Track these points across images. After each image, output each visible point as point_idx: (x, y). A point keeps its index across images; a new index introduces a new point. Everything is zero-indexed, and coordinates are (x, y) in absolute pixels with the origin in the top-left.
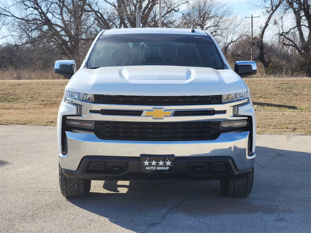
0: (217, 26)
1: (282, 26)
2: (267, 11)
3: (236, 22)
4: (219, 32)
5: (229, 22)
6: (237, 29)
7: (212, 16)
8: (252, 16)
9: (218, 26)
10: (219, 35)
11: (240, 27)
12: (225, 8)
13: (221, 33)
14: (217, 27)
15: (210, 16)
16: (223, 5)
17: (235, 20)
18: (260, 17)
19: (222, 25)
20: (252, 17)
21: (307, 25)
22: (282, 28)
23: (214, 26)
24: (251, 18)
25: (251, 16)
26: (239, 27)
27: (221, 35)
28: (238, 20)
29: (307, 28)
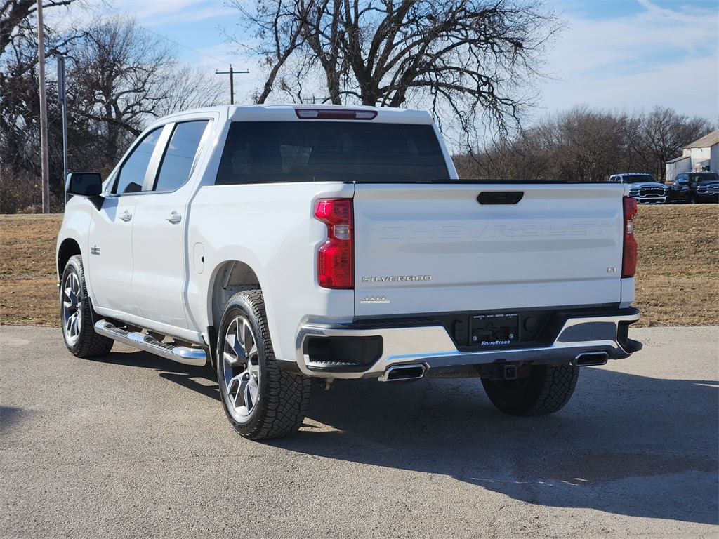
0: (141, 91)
1: (299, 94)
2: (267, 59)
3: (188, 83)
4: (147, 104)
5: (171, 82)
6: (190, 99)
7: (128, 66)
8: (231, 69)
9: (144, 90)
10: (149, 112)
11: (196, 93)
12: (160, 49)
13: (153, 107)
14: (142, 94)
15: (125, 67)
16: (155, 42)
17: (184, 79)
18: (248, 72)
19: (153, 90)
20: (232, 72)
21: (359, 91)
22: (299, 97)
23: (134, 91)
24: (230, 74)
25: (229, 71)
26: (194, 94)
27: (153, 111)
28: (192, 78)
29: (358, 98)
